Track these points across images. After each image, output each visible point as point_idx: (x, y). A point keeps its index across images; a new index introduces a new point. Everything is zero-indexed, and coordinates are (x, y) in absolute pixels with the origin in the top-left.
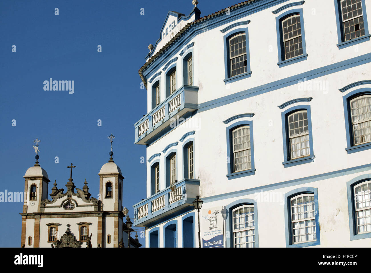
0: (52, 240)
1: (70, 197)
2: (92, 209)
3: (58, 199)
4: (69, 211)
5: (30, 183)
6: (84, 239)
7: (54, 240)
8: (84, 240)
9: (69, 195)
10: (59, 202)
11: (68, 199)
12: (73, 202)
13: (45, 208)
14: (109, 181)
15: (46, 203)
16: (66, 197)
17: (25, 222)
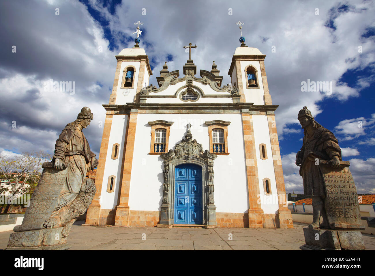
0: (158, 151)
1: (191, 83)
2: (230, 101)
3: (169, 85)
4: (189, 102)
5: (125, 65)
6: (219, 150)
7: (161, 151)
8: (219, 152)
9: (189, 80)
10: (171, 90)
11: (187, 86)
12: (195, 90)
13: (147, 98)
14: (250, 66)
15: (149, 91)
16: (184, 83)
17: (110, 119)
